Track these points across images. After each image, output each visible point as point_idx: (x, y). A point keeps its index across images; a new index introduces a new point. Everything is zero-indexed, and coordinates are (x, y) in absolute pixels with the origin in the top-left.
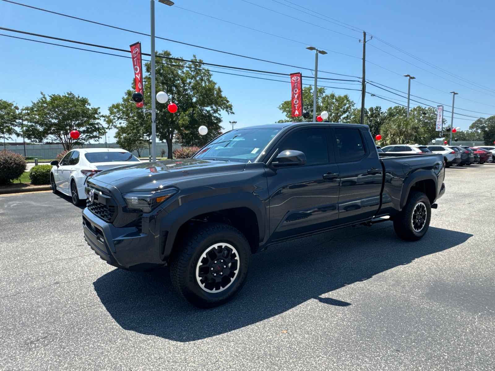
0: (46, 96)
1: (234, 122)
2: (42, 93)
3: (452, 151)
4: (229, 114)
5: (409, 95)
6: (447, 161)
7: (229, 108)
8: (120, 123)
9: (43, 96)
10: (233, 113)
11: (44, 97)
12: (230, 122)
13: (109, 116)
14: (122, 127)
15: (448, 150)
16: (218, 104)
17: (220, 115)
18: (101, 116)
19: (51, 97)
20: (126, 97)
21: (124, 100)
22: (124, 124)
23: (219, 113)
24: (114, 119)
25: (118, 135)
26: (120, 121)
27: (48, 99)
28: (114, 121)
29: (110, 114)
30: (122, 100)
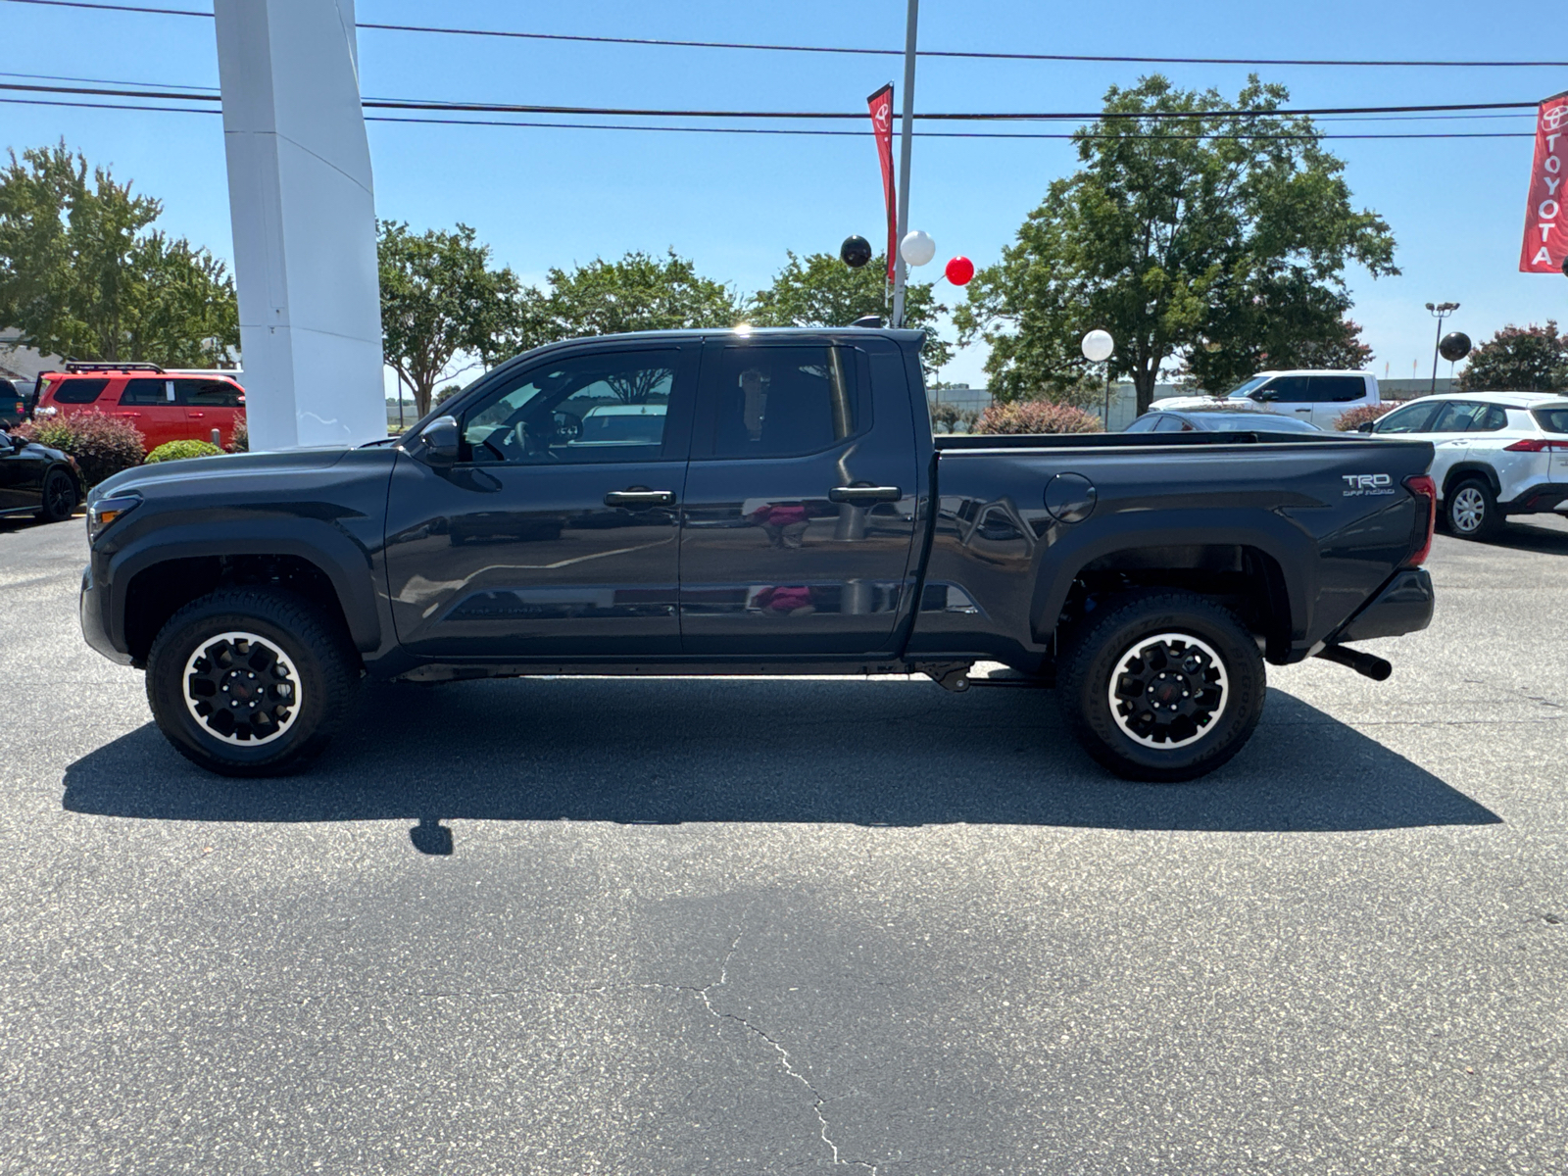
0: (801, 261)
1: (1447, 306)
2: (790, 253)
4: (1376, 275)
7: (1378, 255)
8: (998, 327)
9: (791, 261)
10: (1395, 271)
11: (794, 265)
12: (1431, 307)
13: (968, 308)
14: (1003, 339)
16: (1327, 243)
17: (1339, 282)
18: (936, 309)
19: (809, 261)
20: (1014, 244)
21: (1011, 256)
22: (1010, 328)
23: (1335, 278)
24: (979, 315)
25: (993, 364)
26: (997, 320)
27: (805, 268)
28: (979, 320)
29: (969, 302)
30: (1003, 255)
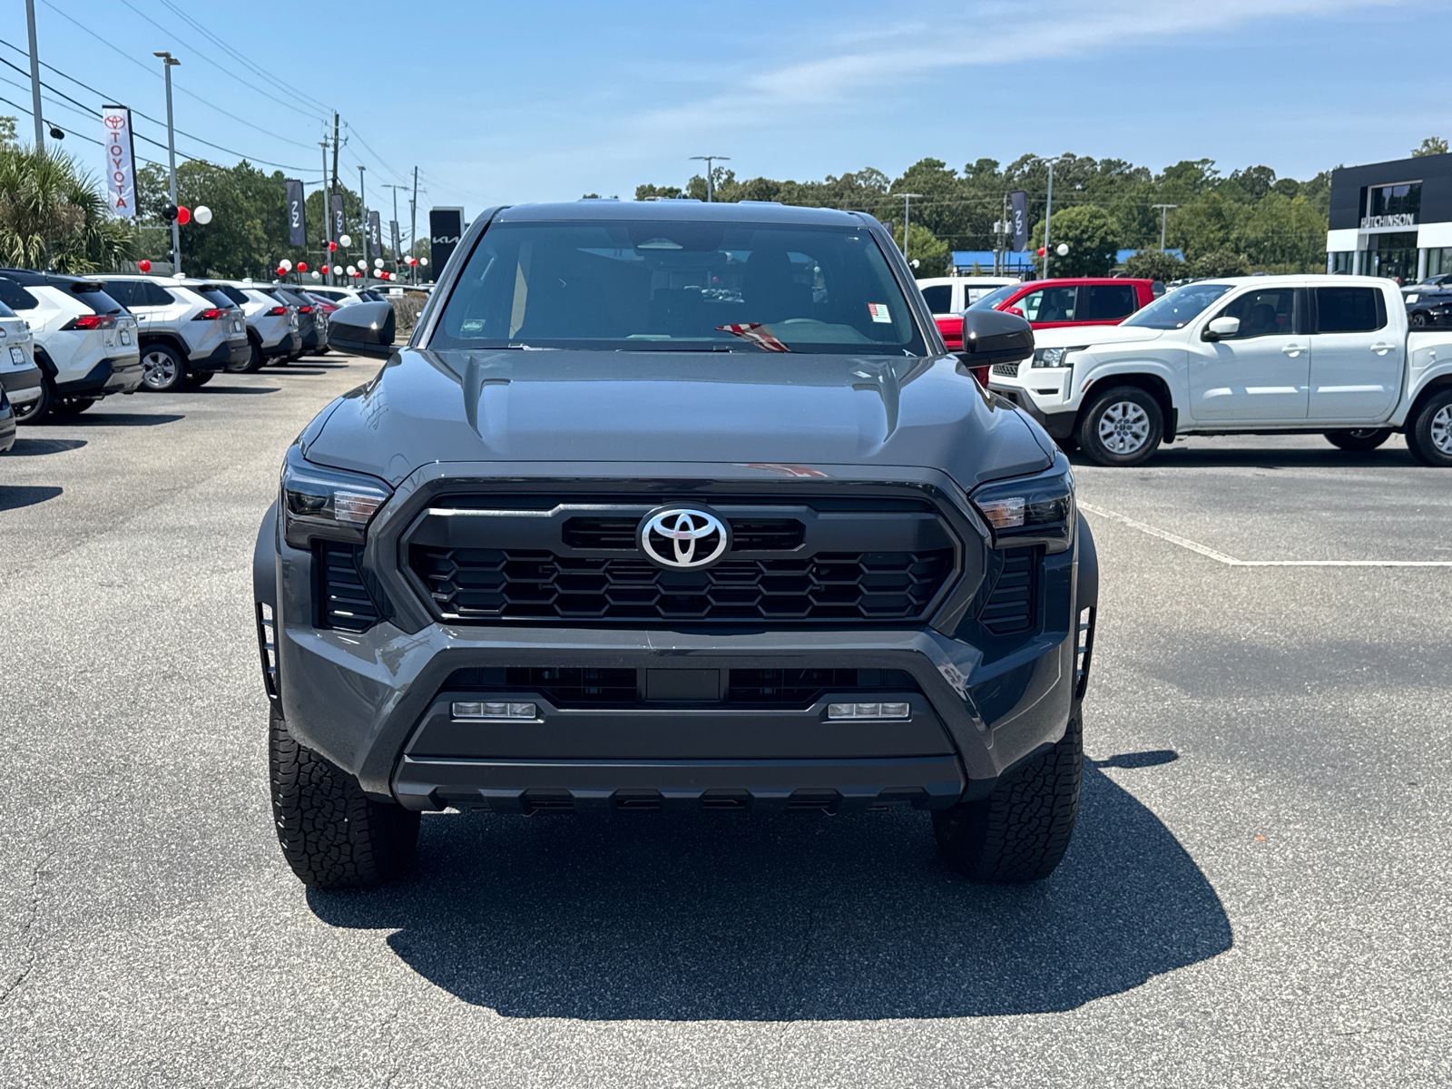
3: (204, 304)
5: (35, 62)
6: (190, 357)
15: (184, 301)
